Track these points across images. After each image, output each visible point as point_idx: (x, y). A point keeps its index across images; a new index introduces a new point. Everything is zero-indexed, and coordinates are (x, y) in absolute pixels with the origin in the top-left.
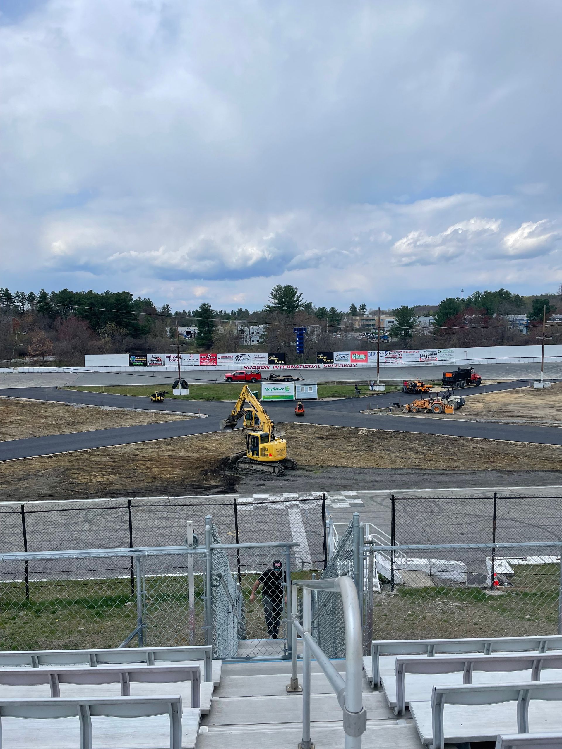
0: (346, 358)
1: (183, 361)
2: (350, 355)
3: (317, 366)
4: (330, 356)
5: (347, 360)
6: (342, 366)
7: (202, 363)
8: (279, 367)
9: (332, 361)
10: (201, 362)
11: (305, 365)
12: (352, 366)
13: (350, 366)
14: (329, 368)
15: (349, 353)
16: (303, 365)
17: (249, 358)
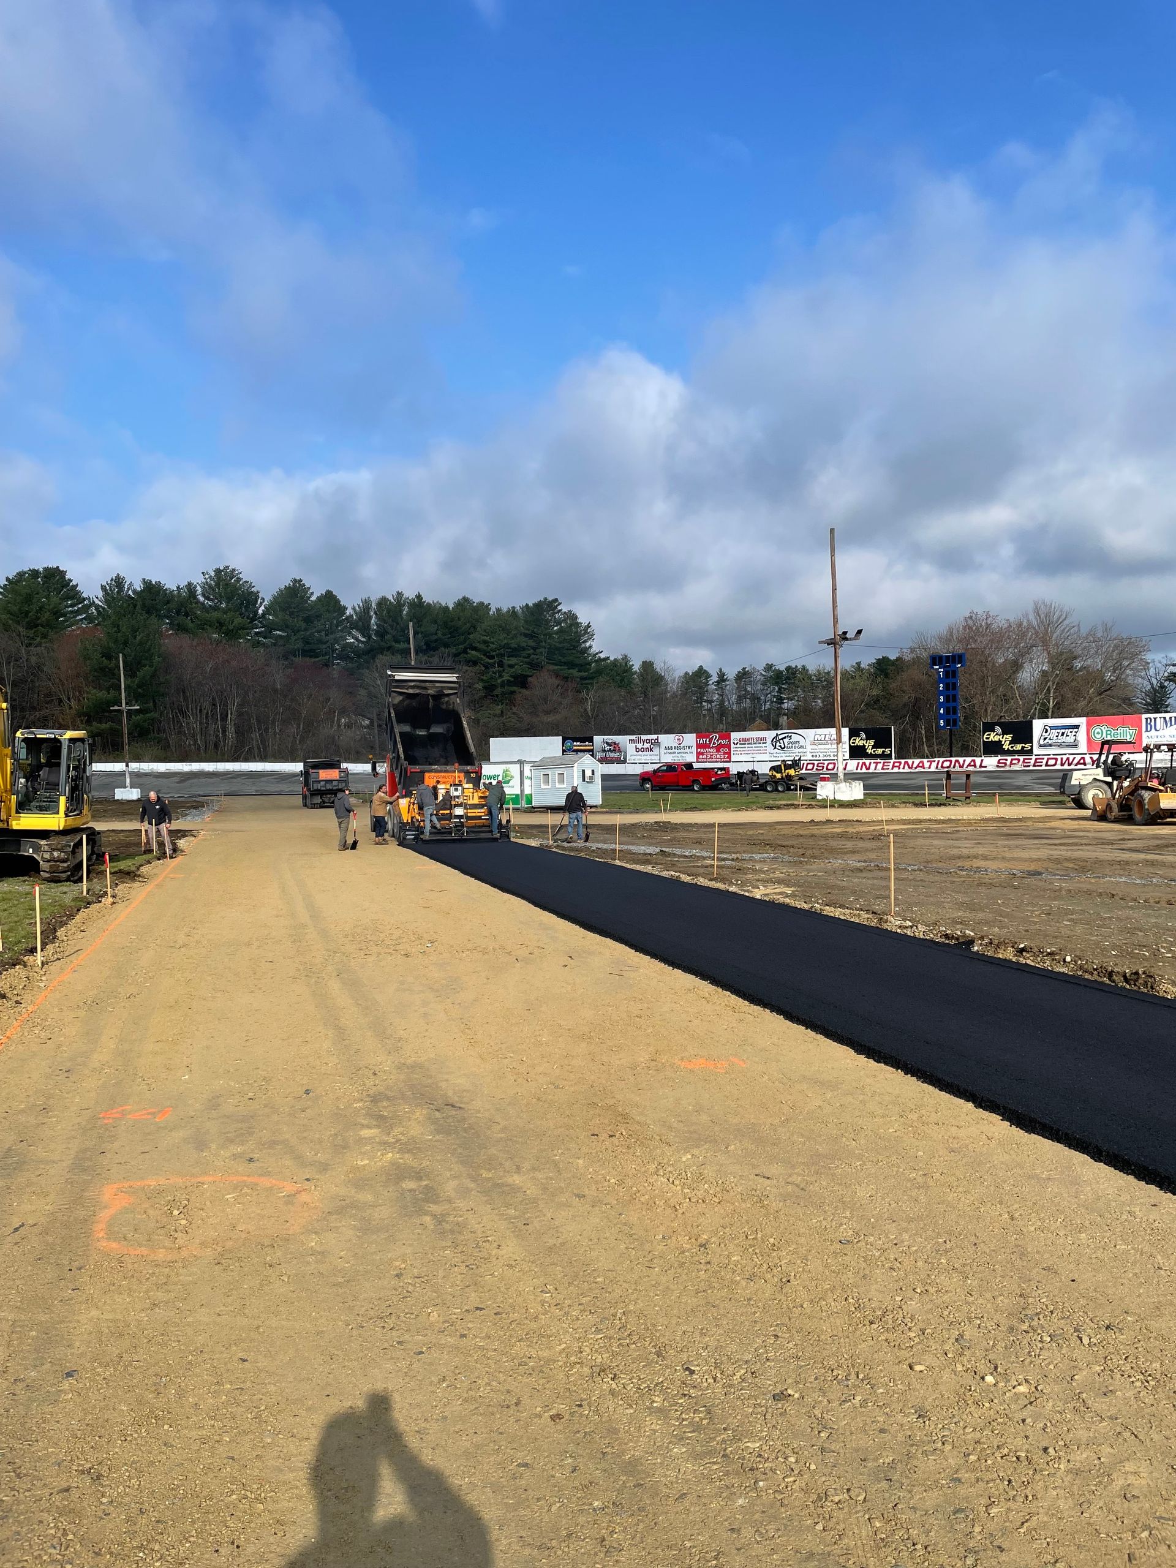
0: (1071, 739)
1: (663, 751)
2: (1083, 730)
3: (978, 764)
4: (1022, 733)
5: (1075, 745)
6: (1052, 762)
7: (701, 757)
8: (873, 766)
9: (1028, 746)
10: (698, 754)
11: (941, 760)
12: (1085, 764)
13: (1078, 763)
14: (1014, 768)
15: (1082, 721)
16: (937, 760)
17: (802, 743)
